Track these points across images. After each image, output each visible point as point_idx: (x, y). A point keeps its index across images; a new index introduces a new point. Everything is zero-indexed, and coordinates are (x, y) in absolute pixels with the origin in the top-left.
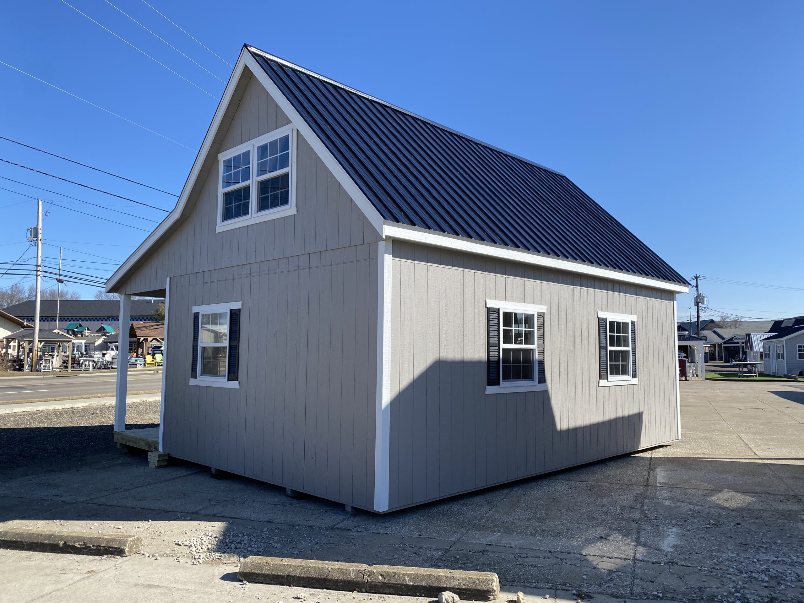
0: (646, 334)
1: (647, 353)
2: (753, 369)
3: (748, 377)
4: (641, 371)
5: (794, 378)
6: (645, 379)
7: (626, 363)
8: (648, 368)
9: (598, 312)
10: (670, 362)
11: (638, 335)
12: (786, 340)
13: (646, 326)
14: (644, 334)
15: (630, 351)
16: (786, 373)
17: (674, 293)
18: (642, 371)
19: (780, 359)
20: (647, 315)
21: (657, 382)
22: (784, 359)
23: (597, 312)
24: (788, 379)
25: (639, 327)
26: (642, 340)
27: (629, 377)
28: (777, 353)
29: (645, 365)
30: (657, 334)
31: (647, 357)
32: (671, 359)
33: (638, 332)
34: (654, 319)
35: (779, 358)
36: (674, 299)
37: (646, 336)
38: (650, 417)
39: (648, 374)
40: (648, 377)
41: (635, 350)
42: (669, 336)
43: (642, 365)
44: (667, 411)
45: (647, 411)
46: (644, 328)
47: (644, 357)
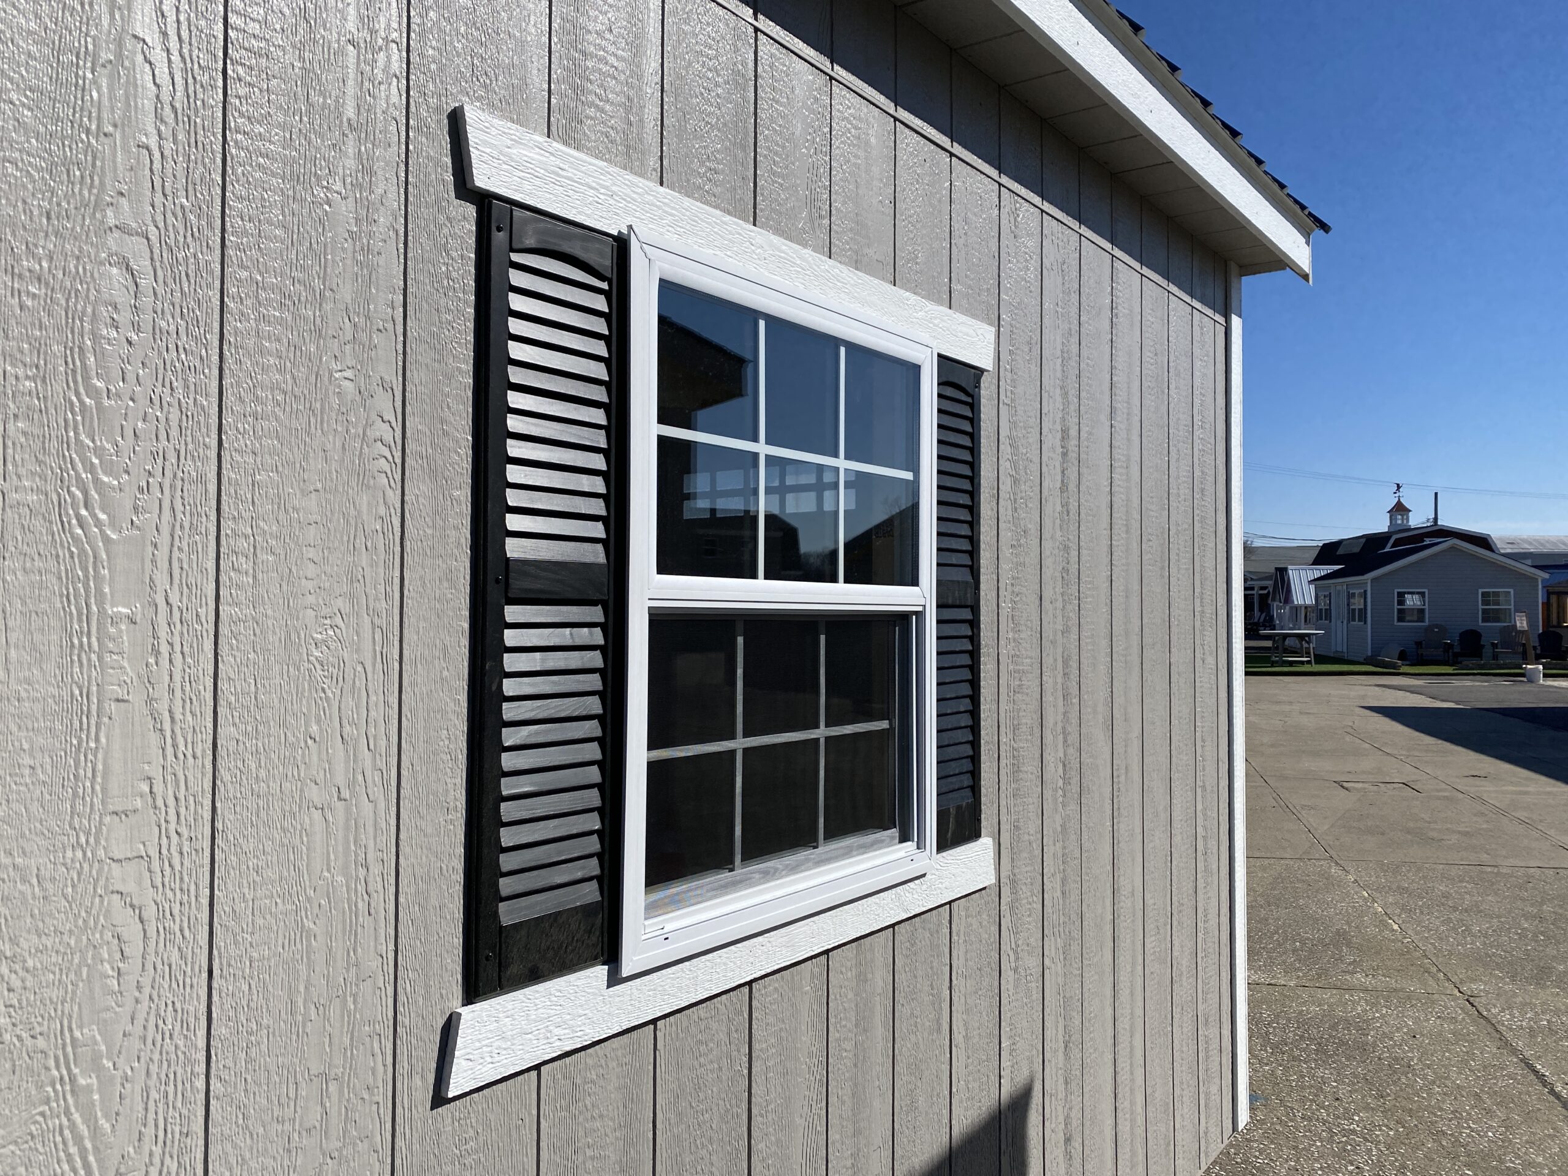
0: (1064, 487)
1: (1066, 631)
2: (1302, 645)
3: (1291, 664)
4: (1016, 769)
5: (1394, 666)
6: (1053, 823)
7: (884, 725)
8: (1073, 738)
9: (473, 116)
10: (1205, 679)
11: (1006, 486)
12: (1373, 580)
13: (1065, 432)
14: (1052, 482)
15: (920, 615)
16: (1369, 654)
17: (1234, 269)
18: (1030, 768)
19: (1356, 623)
20: (1074, 349)
21: (1129, 824)
22: (1365, 623)
23: (456, 122)
24: (1385, 670)
25: (1013, 425)
26: (1033, 528)
27: (910, 846)
28: (1349, 610)
29: (1049, 721)
30: (1136, 501)
31: (1066, 663)
32: (1211, 660)
33: (1005, 465)
34: (1121, 394)
35: (1354, 620)
36: (1234, 304)
37: (1065, 505)
38: (1076, 1100)
39: (1075, 780)
40: (1073, 807)
41: (975, 609)
42: (1203, 520)
43: (1029, 719)
44: (1183, 992)
45: (1054, 1081)
46: (1052, 440)
47: (1048, 661)
